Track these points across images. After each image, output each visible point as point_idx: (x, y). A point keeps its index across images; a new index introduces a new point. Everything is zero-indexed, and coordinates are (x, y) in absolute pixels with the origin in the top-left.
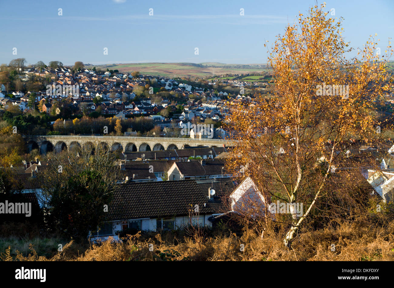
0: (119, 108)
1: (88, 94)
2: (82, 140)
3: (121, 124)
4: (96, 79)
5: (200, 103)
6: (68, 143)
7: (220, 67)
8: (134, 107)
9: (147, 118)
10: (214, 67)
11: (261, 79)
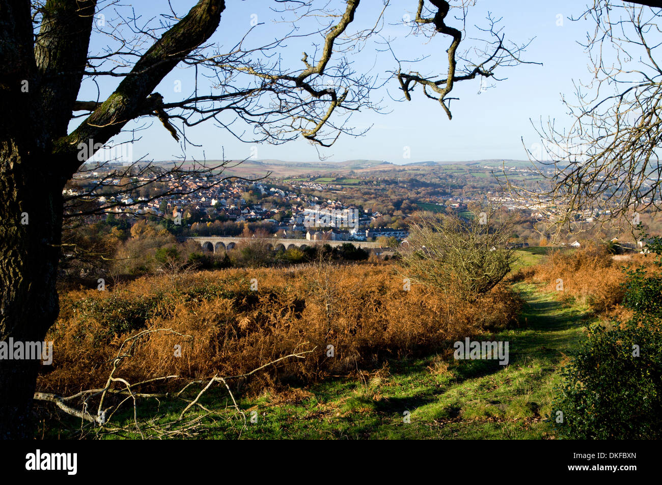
0: (237, 213)
1: (203, 199)
2: (227, 241)
3: (249, 227)
4: (201, 184)
5: (303, 208)
6: (214, 244)
7: (282, 165)
8: (249, 213)
9: (263, 222)
10: (275, 165)
11: (333, 181)
